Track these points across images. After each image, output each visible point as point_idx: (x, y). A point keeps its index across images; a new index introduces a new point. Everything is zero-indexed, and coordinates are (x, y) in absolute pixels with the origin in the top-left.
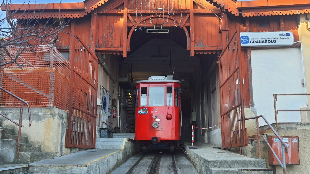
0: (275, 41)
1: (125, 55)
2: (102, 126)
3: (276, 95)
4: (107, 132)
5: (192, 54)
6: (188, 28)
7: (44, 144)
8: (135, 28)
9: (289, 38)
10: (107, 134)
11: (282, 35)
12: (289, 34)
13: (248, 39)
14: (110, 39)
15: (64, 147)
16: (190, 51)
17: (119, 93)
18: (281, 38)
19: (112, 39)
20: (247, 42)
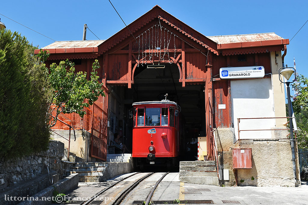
0: (249, 74)
1: (129, 87)
2: (111, 145)
3: (240, 119)
4: (114, 149)
5: (184, 85)
6: (180, 64)
7: (77, 153)
8: (138, 65)
9: (261, 72)
10: (114, 151)
11: (255, 69)
12: (261, 68)
13: (228, 73)
14: (118, 73)
15: (88, 157)
16: (181, 83)
17: (124, 114)
18: (254, 72)
19: (120, 73)
20: (227, 75)
